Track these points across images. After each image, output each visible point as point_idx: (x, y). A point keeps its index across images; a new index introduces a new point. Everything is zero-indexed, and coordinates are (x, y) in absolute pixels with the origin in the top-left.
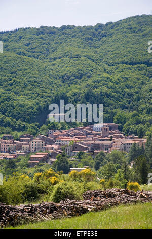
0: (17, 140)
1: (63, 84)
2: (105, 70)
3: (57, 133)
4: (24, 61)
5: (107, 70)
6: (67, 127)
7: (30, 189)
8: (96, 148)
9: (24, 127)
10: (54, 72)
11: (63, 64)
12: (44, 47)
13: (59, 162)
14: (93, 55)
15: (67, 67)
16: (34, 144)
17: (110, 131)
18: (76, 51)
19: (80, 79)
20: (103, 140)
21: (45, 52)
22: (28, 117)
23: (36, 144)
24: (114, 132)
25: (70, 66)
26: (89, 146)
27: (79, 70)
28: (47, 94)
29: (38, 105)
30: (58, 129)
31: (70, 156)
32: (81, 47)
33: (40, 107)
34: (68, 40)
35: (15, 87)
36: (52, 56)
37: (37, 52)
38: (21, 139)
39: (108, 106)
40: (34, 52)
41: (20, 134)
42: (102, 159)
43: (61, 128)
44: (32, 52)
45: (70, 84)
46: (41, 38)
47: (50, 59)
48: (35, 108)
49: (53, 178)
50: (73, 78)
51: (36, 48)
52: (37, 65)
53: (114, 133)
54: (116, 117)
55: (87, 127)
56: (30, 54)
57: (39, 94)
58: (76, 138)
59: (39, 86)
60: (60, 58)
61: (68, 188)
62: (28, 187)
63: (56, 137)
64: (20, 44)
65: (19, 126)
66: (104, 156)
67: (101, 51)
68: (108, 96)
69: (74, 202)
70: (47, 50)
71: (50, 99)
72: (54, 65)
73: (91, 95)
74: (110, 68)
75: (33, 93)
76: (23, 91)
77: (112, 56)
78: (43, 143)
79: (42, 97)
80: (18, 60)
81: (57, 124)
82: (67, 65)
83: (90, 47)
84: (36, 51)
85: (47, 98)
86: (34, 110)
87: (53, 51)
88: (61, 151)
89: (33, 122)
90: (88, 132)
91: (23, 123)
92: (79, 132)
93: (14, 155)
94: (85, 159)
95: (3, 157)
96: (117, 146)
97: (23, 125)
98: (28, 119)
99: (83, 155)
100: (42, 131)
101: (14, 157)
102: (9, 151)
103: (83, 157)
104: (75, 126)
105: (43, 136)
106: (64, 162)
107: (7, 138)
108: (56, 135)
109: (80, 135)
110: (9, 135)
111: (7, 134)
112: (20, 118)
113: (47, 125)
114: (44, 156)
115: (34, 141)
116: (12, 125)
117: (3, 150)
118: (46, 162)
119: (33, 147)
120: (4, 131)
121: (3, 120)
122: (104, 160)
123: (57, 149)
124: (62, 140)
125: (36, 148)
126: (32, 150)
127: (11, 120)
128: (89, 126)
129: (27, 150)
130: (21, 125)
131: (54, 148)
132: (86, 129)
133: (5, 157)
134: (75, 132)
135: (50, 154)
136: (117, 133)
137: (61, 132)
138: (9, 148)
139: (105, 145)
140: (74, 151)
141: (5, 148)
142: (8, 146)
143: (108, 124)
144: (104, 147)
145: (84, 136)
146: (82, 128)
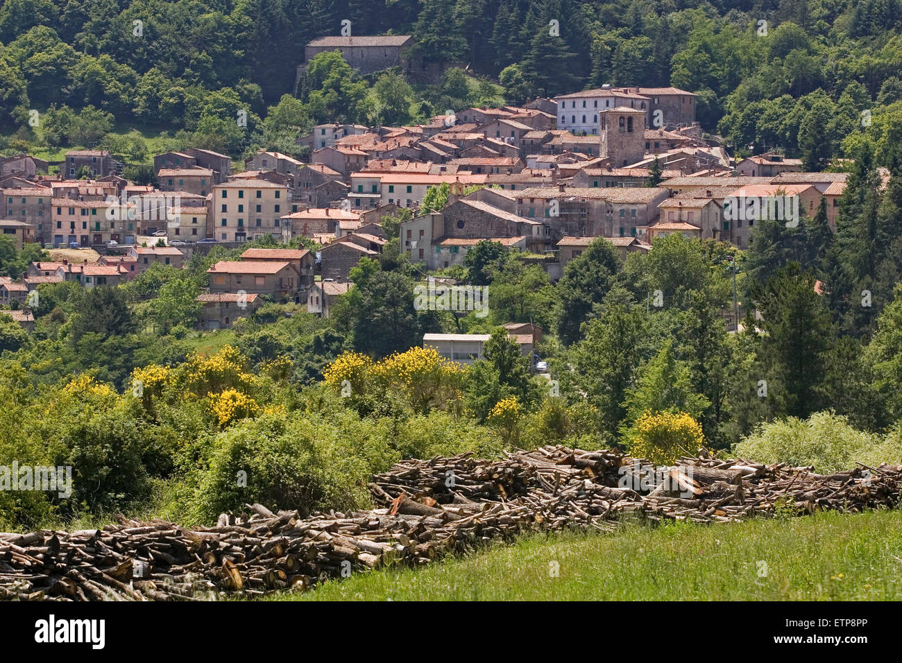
0: (146, 178)
3: (360, 140)
6: (414, 109)
7: (104, 451)
8: (574, 223)
9: (180, 108)
13: (367, 301)
16: (233, 200)
17: (650, 134)
20: (613, 182)
22: (202, 56)
23: (245, 202)
24: (672, 135)
26: (530, 215)
30: (363, 120)
31: (429, 268)
38: (163, 173)
41: (154, 145)
42: (600, 281)
43: (384, 113)
49: (226, 394)
53: (672, 144)
54: (685, 54)
55: (523, 112)
58: (463, 168)
62: (94, 440)
63: (357, 163)
65: (153, 100)
66: (612, 266)
78: (284, 194)
81: (360, 95)
86: (235, 14)
88: (376, 240)
89: (230, 83)
90: (528, 135)
91: (173, 89)
92: (480, 135)
93: (126, 259)
94: (509, 287)
95: (65, 269)
96: (685, 212)
97: (172, 95)
98: (198, 66)
99: (496, 263)
100: (277, 129)
101: (123, 269)
102: (99, 237)
103: (496, 273)
104: (459, 102)
105: (281, 156)
106: (392, 303)
107: (86, 168)
108: (355, 151)
109: (486, 155)
110: (95, 153)
111: (89, 143)
112: (159, 57)
113: (305, 101)
114: (286, 268)
115: (231, 184)
116: (116, 96)
117: (65, 231)
118: (297, 301)
119: (224, 216)
120: (73, 132)
121: (65, 72)
122: (608, 288)
123: (360, 230)
124: (387, 178)
125: (246, 223)
126: (224, 236)
127: (109, 68)
128: (538, 102)
129: (195, 232)
130: (159, 99)
131: (342, 225)
132: (522, 120)
133: (76, 269)
134: (459, 136)
135: (318, 255)
136: (689, 144)
137: (383, 136)
138: (98, 224)
139: (617, 209)
140: (449, 242)
141: (78, 225)
142: (94, 211)
143: (643, 90)
144: (616, 218)
145: (505, 161)
146: (498, 116)
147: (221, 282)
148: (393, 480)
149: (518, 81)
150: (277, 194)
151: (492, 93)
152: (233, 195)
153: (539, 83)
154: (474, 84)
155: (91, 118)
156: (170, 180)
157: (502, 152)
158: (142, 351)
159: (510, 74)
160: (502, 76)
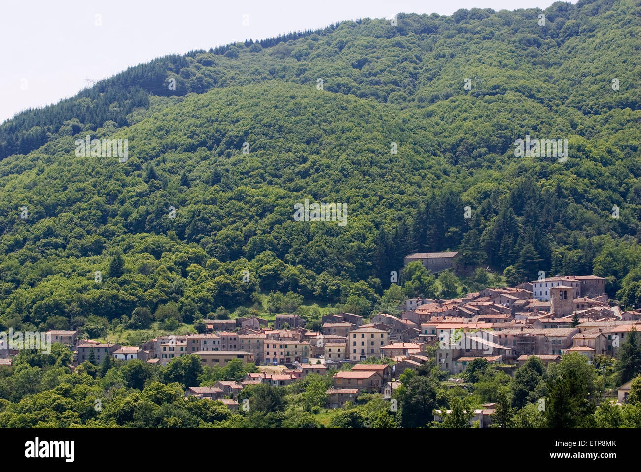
0: (317, 328)
1: (454, 169)
2: (574, 126)
3: (430, 306)
4: (342, 108)
5: (580, 127)
6: (459, 290)
8: (528, 348)
9: (338, 292)
10: (430, 135)
11: (456, 112)
12: (404, 69)
13: (409, 391)
14: (540, 84)
15: (465, 120)
16: (359, 339)
17: (580, 300)
18: (494, 76)
19: (503, 153)
20: (554, 326)
21: (406, 81)
22: (350, 265)
23: (365, 340)
24: (592, 300)
25: (475, 118)
26: (505, 344)
27: (500, 127)
28: (406, 198)
29: (378, 228)
30: (433, 297)
31: (451, 373)
32: (506, 65)
33: (383, 235)
34: (473, 48)
35: (315, 181)
36: (425, 91)
37: (385, 84)
38: (326, 325)
39: (579, 227)
40: (378, 83)
41: (323, 311)
43: (443, 293)
44: (372, 83)
45: (473, 166)
46: (399, 45)
47: (421, 100)
48: (370, 237)
50: (483, 150)
51: (382, 71)
52: (380, 118)
53: (590, 305)
54: (599, 258)
55: (514, 290)
56: (366, 88)
57: (381, 198)
58: (480, 320)
59: (382, 176)
60: (447, 97)
63: (425, 319)
64: (339, 63)
65: (324, 288)
66: (540, 371)
67: (562, 75)
68: (579, 197)
70: (414, 76)
71: (414, 212)
72: (430, 115)
73: (529, 198)
74: (589, 121)
75: (366, 196)
76: (338, 191)
77: (594, 88)
78: (385, 335)
79: (391, 206)
80: (328, 106)
81: (430, 283)
82: (464, 115)
83: (533, 64)
84: (382, 79)
85: (405, 210)
86: (367, 243)
87: (430, 79)
88: (425, 359)
89: (365, 278)
90: (516, 302)
91: (334, 282)
92: (491, 303)
93: (296, 371)
94: (487, 383)
95: (263, 377)
96: (586, 341)
97: (334, 285)
98: (348, 270)
99: (481, 371)
100: (389, 302)
101: (293, 376)
102: (289, 359)
103: (480, 376)
104: (482, 286)
105: (388, 316)
106: (423, 393)
107: (286, 324)
108: (425, 312)
109: (494, 313)
110: (291, 316)
111: (289, 311)
112: (328, 266)
113: (403, 287)
114: (375, 375)
115: (358, 331)
116: (305, 286)
117: (271, 356)
118: (380, 392)
119: (355, 347)
120: (282, 305)
121: (279, 274)
122: (537, 383)
123: (418, 354)
124: (440, 326)
125: (366, 351)
126: (354, 358)
127: (302, 272)
128: (523, 285)
129: (339, 356)
130: (327, 287)
131: (410, 351)
132: (513, 294)
133: (268, 377)
134: (480, 303)
135: (394, 368)
136: (599, 305)
137: (441, 304)
138: (288, 353)
139: (551, 340)
140: (462, 359)
141: (278, 353)
142: (286, 346)
143: (577, 277)
144: (551, 344)
145: (503, 316)
146: (502, 293)
147: (340, 383)
149: (513, 274)
150: (382, 336)
151: (500, 280)
152: (359, 336)
153: (524, 275)
154: (491, 276)
155: (291, 297)
156: (329, 329)
157: (502, 311)
158: (286, 421)
159: (509, 271)
160: (505, 272)
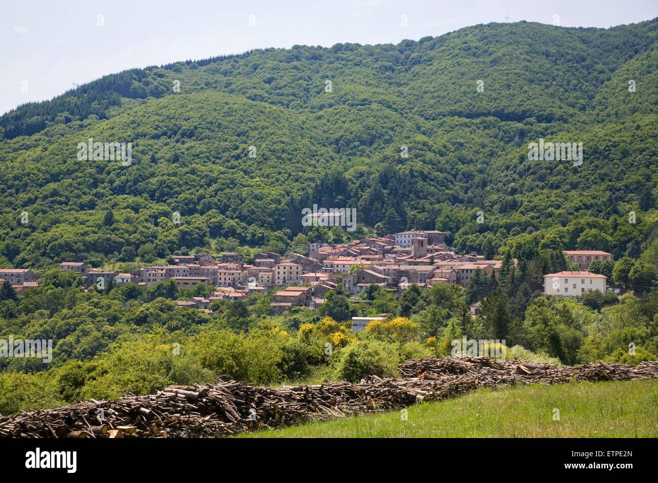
0: (251, 262)
1: (338, 156)
2: (419, 128)
3: (326, 249)
4: (261, 112)
5: (423, 129)
6: (344, 238)
7: (292, 356)
9: (262, 238)
10: (320, 132)
11: (338, 116)
12: (300, 86)
13: (332, 305)
14: (395, 98)
15: (344, 122)
16: (282, 270)
17: (429, 247)
18: (362, 91)
19: (370, 146)
20: (417, 264)
21: (302, 94)
22: (270, 220)
23: (286, 271)
24: (437, 247)
25: (351, 121)
26: (388, 275)
27: (368, 128)
28: (307, 175)
29: (288, 195)
30: (327, 242)
31: (352, 294)
32: (371, 84)
33: (292, 200)
34: (347, 71)
35: (244, 162)
36: (315, 101)
37: (288, 95)
38: (257, 260)
39: (425, 198)
40: (282, 95)
41: (254, 251)
42: (414, 299)
43: (334, 240)
44: (278, 94)
45: (350, 154)
46: (295, 68)
47: (312, 108)
48: (284, 201)
49: (337, 334)
50: (357, 143)
51: (285, 86)
52: (287, 120)
53: (437, 250)
54: (440, 219)
55: (383, 239)
56: (275, 98)
57: (290, 175)
58: (362, 259)
59: (290, 160)
60: (331, 106)
61: (369, 354)
62: (288, 352)
63: (325, 257)
64: (255, 80)
65: (254, 235)
66: (419, 293)
67: (410, 92)
68: (425, 178)
69: (388, 382)
70: (307, 90)
71: (313, 185)
72: (319, 118)
73: (392, 177)
74: (429, 125)
75: (280, 173)
76: (260, 169)
77: (432, 102)
78: (300, 268)
79: (297, 180)
80: (252, 111)
81: (326, 233)
82: (344, 119)
83: (390, 84)
84: (285, 92)
85: (306, 183)
86: (282, 205)
87: (318, 93)
88: (333, 284)
89: (280, 229)
90: (386, 247)
91: (260, 231)
92: (369, 247)
93: (245, 291)
94: (381, 300)
95: (223, 294)
96: (443, 274)
97: (260, 233)
98: (269, 223)
99: (377, 292)
100: (297, 245)
101: (244, 294)
102: (234, 283)
103: (377, 295)
104: (360, 236)
105: (298, 255)
106: (341, 306)
107: (230, 259)
108: (325, 253)
109: (371, 254)
110: (233, 253)
111: (230, 251)
112: (255, 220)
113: (307, 235)
114: (302, 294)
115: (281, 264)
116: (240, 234)
117: (223, 281)
118: (306, 306)
119: (279, 275)
120: (225, 246)
121: (222, 225)
122: (417, 301)
123: (327, 281)
124: (336, 262)
125: (286, 278)
126: (279, 283)
127: (238, 224)
128: (388, 235)
129: (268, 281)
130: (256, 235)
131: (321, 279)
132: (383, 242)
133: (227, 294)
134: (361, 248)
135: (313, 289)
136: (442, 250)
137: (334, 248)
138: (234, 279)
139: (419, 273)
140: (359, 285)
141: (227, 279)
142: (233, 274)
143: (425, 232)
144: (419, 276)
145: (377, 256)
146: (375, 241)
147: (278, 299)
148: (406, 367)
149: (381, 228)
150: (297, 268)
151: (372, 232)
152: (282, 268)
153: (389, 229)
154: (365, 229)
155: (232, 241)
156: (259, 263)
157: (376, 253)
158: (251, 323)
159: (379, 226)
160: (376, 227)
